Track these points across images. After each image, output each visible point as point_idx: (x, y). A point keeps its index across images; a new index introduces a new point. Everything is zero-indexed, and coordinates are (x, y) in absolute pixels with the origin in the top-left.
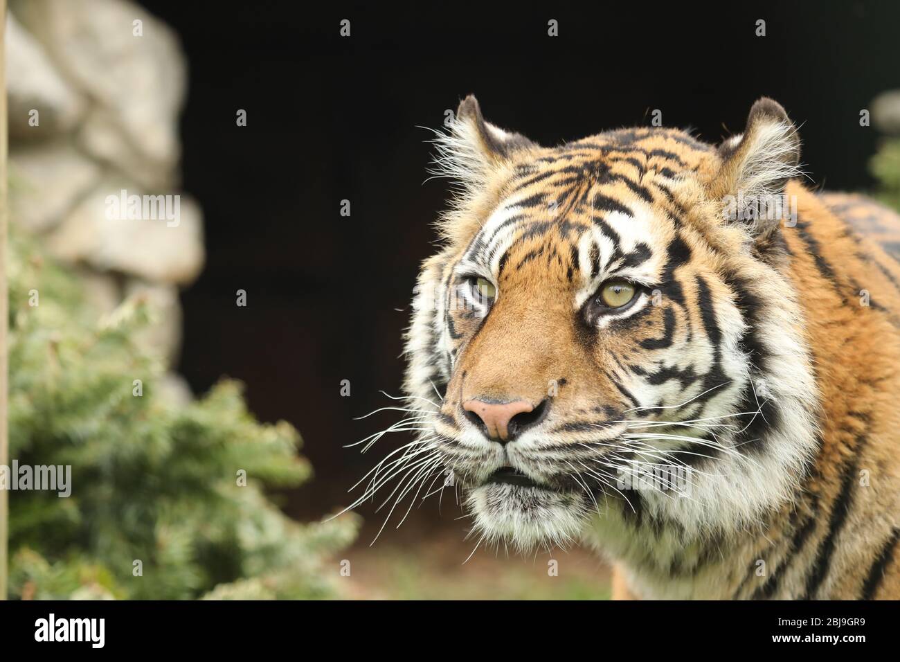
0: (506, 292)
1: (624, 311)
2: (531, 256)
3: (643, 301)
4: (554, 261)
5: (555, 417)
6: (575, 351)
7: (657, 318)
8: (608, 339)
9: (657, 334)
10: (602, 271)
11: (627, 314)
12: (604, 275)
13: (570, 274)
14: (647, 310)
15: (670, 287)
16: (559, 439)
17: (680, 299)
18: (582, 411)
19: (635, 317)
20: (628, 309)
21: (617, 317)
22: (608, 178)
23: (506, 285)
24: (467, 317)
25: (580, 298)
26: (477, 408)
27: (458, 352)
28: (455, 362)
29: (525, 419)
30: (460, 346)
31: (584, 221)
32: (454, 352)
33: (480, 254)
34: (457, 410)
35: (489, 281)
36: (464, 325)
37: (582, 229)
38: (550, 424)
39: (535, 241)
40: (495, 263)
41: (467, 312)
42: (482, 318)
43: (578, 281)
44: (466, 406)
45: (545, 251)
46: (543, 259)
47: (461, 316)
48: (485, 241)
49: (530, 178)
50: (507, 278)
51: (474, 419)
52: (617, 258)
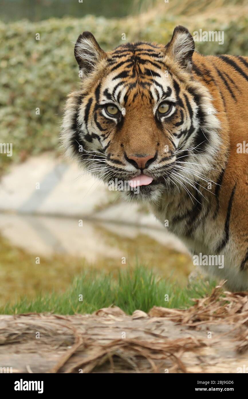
0: (130, 111)
2: (135, 96)
3: (173, 109)
4: (144, 98)
5: (159, 158)
6: (159, 132)
7: (179, 114)
8: (165, 126)
9: (179, 120)
10: (160, 99)
11: (170, 115)
12: (161, 101)
13: (151, 101)
14: (176, 112)
15: (180, 102)
16: (161, 165)
17: (183, 105)
18: (165, 153)
19: (172, 115)
20: (170, 113)
21: (166, 117)
22: (144, 62)
23: (129, 108)
24: (107, 123)
25: (154, 111)
26: (135, 158)
27: (106, 136)
28: (104, 139)
29: (151, 161)
30: (107, 133)
31: (148, 81)
32: (103, 135)
33: (112, 96)
34: (122, 159)
35: (116, 106)
36: (106, 126)
37: (149, 85)
38: (158, 160)
39: (134, 90)
40: (122, 99)
41: (106, 121)
42: (116, 122)
43: (154, 103)
44: (130, 158)
45: (139, 94)
46: (139, 97)
47: (104, 123)
48: (110, 92)
49: (115, 65)
50: (129, 105)
51: (132, 162)
52: (164, 93)
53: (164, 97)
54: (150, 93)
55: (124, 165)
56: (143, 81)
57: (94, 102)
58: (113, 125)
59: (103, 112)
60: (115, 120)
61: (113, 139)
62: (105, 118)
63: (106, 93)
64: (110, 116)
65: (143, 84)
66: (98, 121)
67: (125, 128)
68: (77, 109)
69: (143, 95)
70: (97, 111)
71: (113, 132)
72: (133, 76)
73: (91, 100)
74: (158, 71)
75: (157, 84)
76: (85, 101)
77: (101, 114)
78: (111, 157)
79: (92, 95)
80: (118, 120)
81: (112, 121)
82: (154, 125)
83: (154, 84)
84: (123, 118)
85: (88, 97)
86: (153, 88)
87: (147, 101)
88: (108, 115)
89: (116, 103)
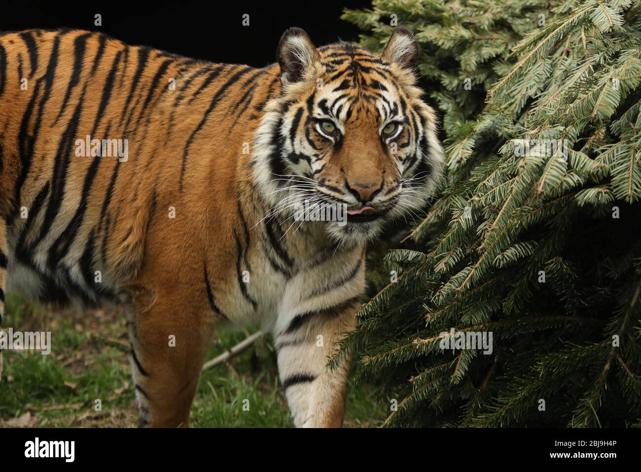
1: (394, 134)
2: (359, 111)
3: (400, 128)
5: (386, 189)
6: (384, 157)
7: (405, 133)
9: (406, 140)
10: (388, 118)
11: (396, 135)
12: (389, 121)
13: (377, 120)
14: (402, 132)
16: (388, 197)
19: (399, 135)
20: (396, 133)
21: (392, 138)
22: (367, 70)
23: (352, 126)
24: (323, 141)
25: (380, 131)
26: (358, 189)
27: (321, 156)
28: (317, 160)
29: (377, 192)
30: (322, 154)
31: (373, 95)
32: (316, 155)
33: (330, 111)
34: (341, 186)
35: (333, 124)
36: (322, 145)
37: (375, 99)
38: (384, 192)
39: (358, 105)
40: (343, 115)
41: (322, 139)
42: (334, 142)
43: (380, 122)
44: (351, 187)
45: (362, 110)
46: (363, 113)
47: (318, 140)
48: (329, 104)
49: (335, 73)
50: (352, 122)
51: (353, 192)
52: (391, 111)
53: (392, 116)
54: (377, 110)
55: (343, 194)
56: (368, 93)
57: (306, 114)
58: (330, 145)
59: (318, 127)
60: (332, 139)
61: (329, 162)
62: (319, 134)
63: (322, 105)
64: (325, 134)
65: (367, 98)
66: (311, 138)
67: (346, 149)
69: (368, 111)
70: (310, 126)
71: (329, 154)
72: (354, 87)
73: (300, 111)
74: (385, 83)
75: (385, 100)
76: (293, 110)
77: (315, 130)
78: (327, 183)
79: (303, 104)
80: (336, 139)
81: (328, 140)
82: (380, 148)
83: (381, 100)
84: (342, 138)
85: (298, 106)
86: (380, 104)
87: (372, 119)
88: (323, 132)
89: (334, 119)
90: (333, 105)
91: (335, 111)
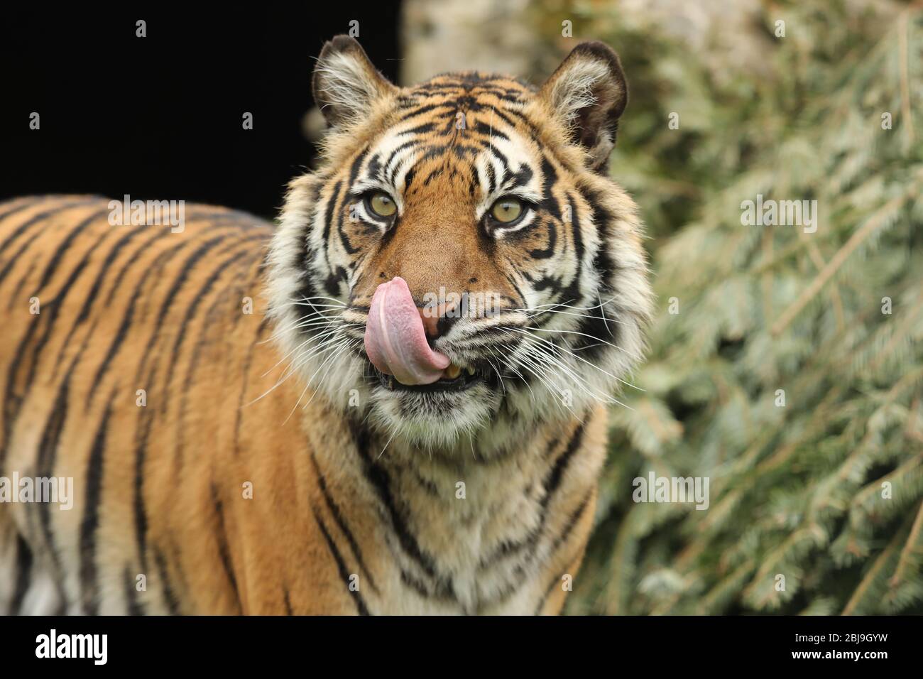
0: (415, 205)
1: (515, 225)
2: (435, 173)
3: (530, 216)
4: (456, 179)
7: (543, 230)
8: (504, 249)
9: (542, 245)
10: (497, 188)
11: (518, 227)
12: (499, 192)
13: (472, 189)
14: (534, 225)
15: (550, 204)
17: (558, 215)
19: (525, 229)
20: (519, 223)
21: (509, 230)
22: (480, 107)
23: (414, 199)
24: (364, 233)
25: (480, 212)
27: (358, 264)
30: (360, 257)
31: (474, 144)
32: (353, 265)
33: (382, 173)
35: (389, 196)
36: (361, 240)
37: (475, 151)
39: (436, 162)
40: (401, 178)
41: (364, 229)
42: (384, 231)
43: (479, 196)
47: (357, 233)
48: (383, 161)
49: (413, 110)
50: (415, 192)
52: (508, 175)
53: (508, 185)
54: (475, 172)
56: (465, 143)
57: (344, 188)
58: (375, 238)
60: (382, 226)
62: (362, 221)
63: (373, 164)
64: (374, 219)
65: (460, 150)
66: (344, 230)
68: (311, 214)
69: (455, 172)
70: (346, 208)
72: (444, 133)
73: (338, 188)
74: (505, 129)
75: (497, 154)
76: (328, 193)
78: (355, 302)
79: (344, 172)
80: (388, 227)
81: (375, 228)
83: (489, 154)
84: (398, 221)
85: (335, 179)
86: (483, 160)
87: (461, 186)
88: (370, 216)
89: (387, 188)
90: (390, 161)
91: (390, 171)
